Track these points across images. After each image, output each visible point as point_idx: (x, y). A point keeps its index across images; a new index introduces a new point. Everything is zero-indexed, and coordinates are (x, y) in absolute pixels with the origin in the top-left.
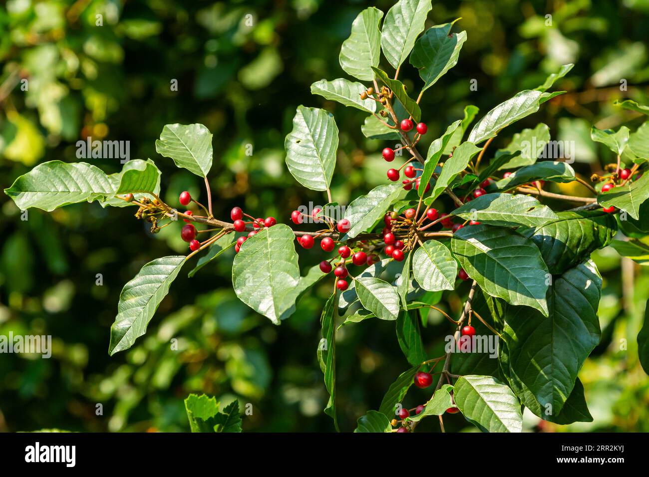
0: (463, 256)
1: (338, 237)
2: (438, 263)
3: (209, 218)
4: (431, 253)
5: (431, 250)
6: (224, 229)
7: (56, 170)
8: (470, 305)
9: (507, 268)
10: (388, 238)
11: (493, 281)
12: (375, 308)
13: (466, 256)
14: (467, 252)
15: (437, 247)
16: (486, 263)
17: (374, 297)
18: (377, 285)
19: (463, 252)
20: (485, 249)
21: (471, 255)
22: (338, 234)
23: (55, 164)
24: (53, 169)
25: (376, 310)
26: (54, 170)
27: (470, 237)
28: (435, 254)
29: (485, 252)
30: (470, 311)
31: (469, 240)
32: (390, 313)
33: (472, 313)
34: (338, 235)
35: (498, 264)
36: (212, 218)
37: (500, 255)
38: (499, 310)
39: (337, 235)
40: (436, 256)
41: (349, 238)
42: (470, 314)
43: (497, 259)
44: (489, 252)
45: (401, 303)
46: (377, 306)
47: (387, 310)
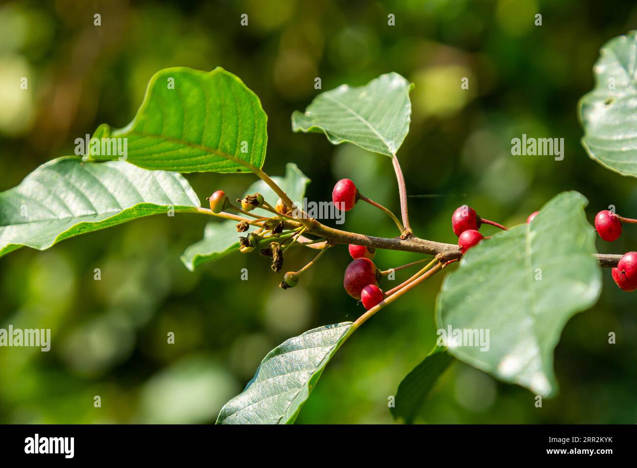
3: (404, 234)
6: (438, 256)
7: (70, 177)
23: (69, 165)
24: (64, 175)
26: (67, 176)
36: (409, 235)
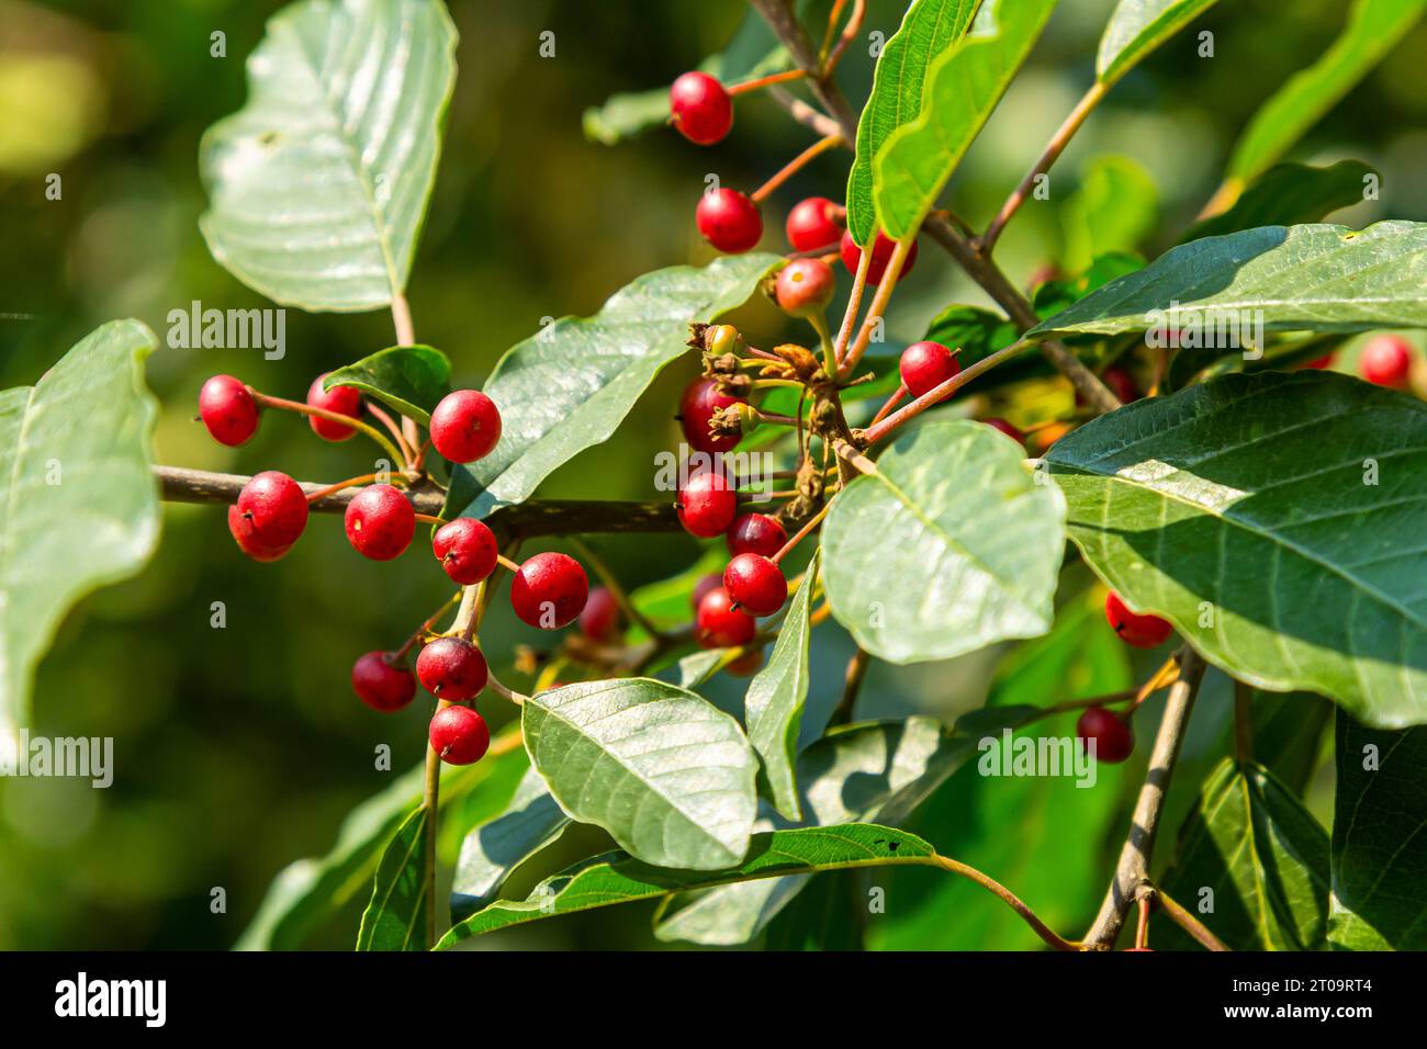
0: (1098, 529)
1: (439, 507)
2: (957, 525)
4: (921, 491)
5: (920, 473)
8: (1141, 860)
9: (1335, 567)
10: (700, 496)
11: (1262, 619)
12: (624, 814)
13: (1111, 531)
14: (1113, 513)
15: (952, 449)
16: (1223, 555)
17: (619, 771)
18: (639, 714)
19: (1098, 515)
20: (1215, 499)
21: (1140, 525)
22: (443, 492)
25: (629, 821)
27: (1132, 459)
28: (941, 489)
29: (1218, 512)
30: (1143, 892)
31: (1126, 472)
32: (706, 837)
33: (1153, 902)
34: (442, 500)
35: (1287, 552)
37: (1298, 515)
38: (1293, 902)
39: (434, 498)
40: (949, 495)
41: (495, 508)
42: (1142, 905)
43: (1281, 531)
44: (1237, 508)
45: (763, 785)
46: (634, 809)
47: (686, 824)
